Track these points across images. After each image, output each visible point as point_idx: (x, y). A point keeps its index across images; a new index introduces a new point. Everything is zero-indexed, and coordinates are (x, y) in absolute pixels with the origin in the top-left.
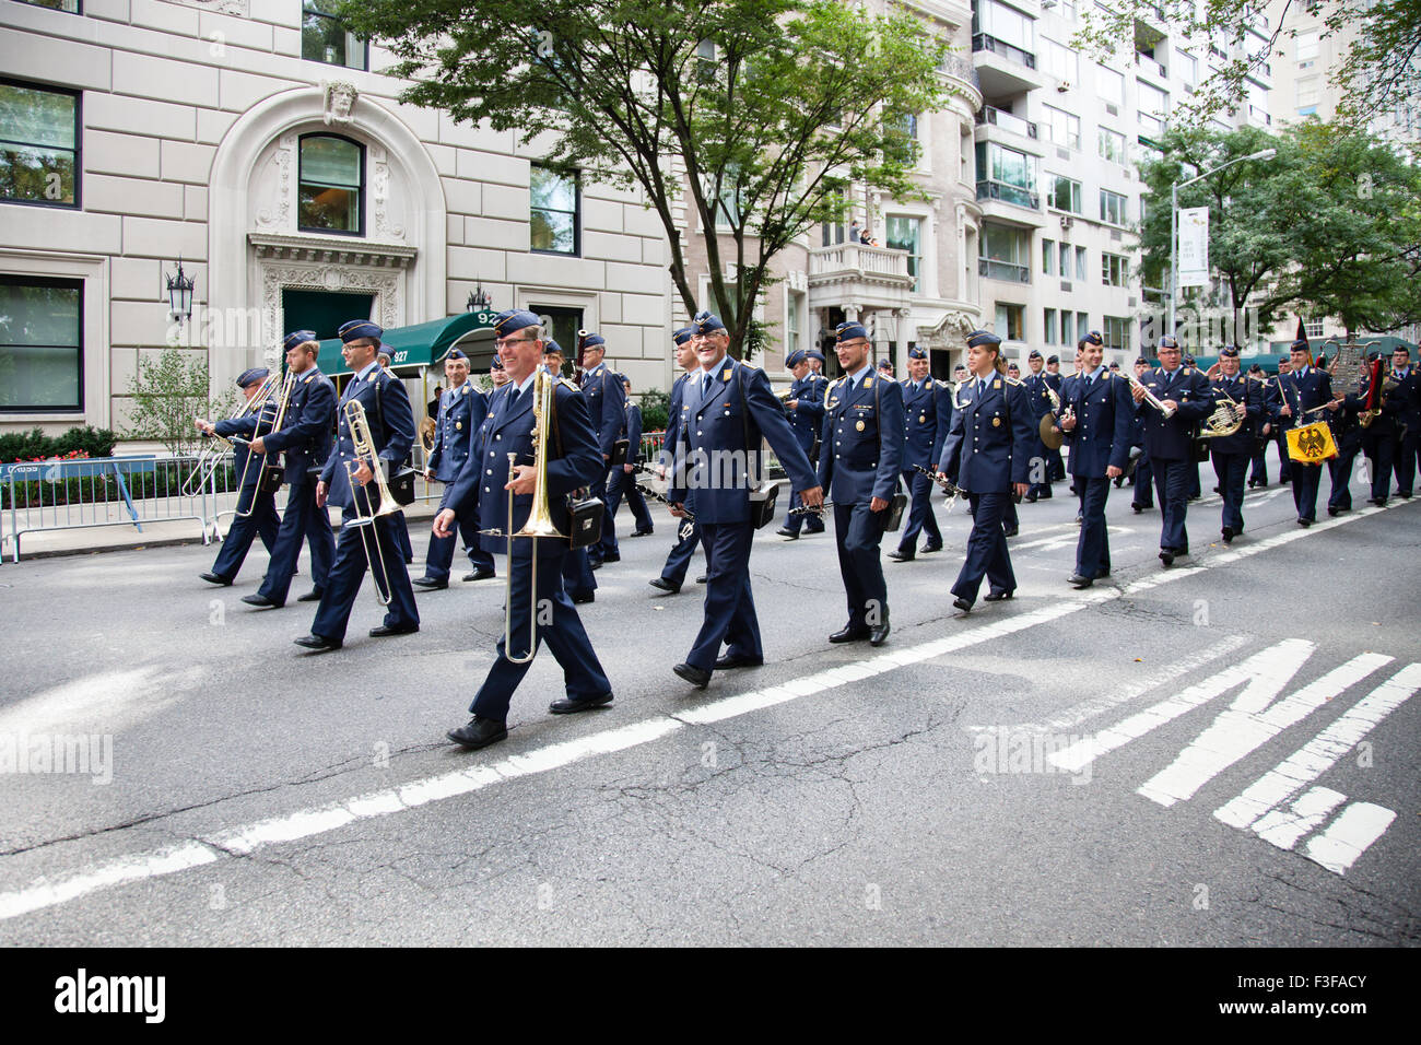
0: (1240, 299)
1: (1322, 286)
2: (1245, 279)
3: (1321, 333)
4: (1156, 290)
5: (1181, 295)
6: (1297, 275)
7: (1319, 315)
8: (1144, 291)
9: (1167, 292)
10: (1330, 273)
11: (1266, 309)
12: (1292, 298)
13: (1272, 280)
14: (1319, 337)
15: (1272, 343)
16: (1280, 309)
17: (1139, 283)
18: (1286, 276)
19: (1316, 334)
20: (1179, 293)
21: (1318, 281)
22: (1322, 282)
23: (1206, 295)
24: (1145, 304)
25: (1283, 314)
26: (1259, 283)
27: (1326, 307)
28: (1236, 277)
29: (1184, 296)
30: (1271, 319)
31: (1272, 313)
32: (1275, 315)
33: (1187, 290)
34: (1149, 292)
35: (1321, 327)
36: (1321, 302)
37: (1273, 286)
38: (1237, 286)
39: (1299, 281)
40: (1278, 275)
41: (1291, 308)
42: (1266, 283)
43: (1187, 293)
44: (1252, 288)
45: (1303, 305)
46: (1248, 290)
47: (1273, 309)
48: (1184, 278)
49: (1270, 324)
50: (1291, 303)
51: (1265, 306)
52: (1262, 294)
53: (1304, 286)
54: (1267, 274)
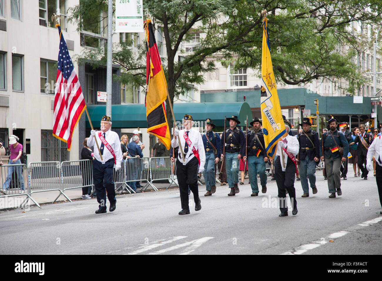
0: (173, 48)
1: (246, 38)
2: (178, 28)
3: (245, 83)
4: (93, 34)
5: (118, 41)
6: (225, 26)
7: (242, 66)
8: (81, 34)
9: (105, 36)
10: (253, 26)
11: (197, 58)
12: (219, 49)
13: (202, 30)
14: (243, 87)
15: (202, 92)
16: (209, 59)
17: (76, 26)
18: (215, 27)
19: (241, 85)
20: (116, 39)
21: (243, 33)
22: (245, 35)
23: (142, 43)
24: (83, 48)
25: (211, 64)
26: (190, 31)
27: (248, 59)
28: (169, 26)
29: (121, 42)
30: (201, 68)
31: (202, 63)
32: (204, 64)
33: (124, 36)
34: (87, 36)
35: (245, 77)
36: (245, 54)
37: (203, 36)
38: (170, 34)
39: (226, 32)
40: (207, 25)
41: (219, 59)
42: (197, 32)
43: (124, 39)
44: (184, 37)
45: (228, 56)
46: (180, 39)
47: (203, 59)
48: (120, 24)
49: (199, 74)
50: (219, 53)
51: (196, 55)
52: (193, 43)
53: (230, 37)
54: (198, 25)
